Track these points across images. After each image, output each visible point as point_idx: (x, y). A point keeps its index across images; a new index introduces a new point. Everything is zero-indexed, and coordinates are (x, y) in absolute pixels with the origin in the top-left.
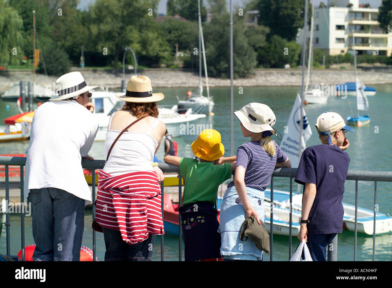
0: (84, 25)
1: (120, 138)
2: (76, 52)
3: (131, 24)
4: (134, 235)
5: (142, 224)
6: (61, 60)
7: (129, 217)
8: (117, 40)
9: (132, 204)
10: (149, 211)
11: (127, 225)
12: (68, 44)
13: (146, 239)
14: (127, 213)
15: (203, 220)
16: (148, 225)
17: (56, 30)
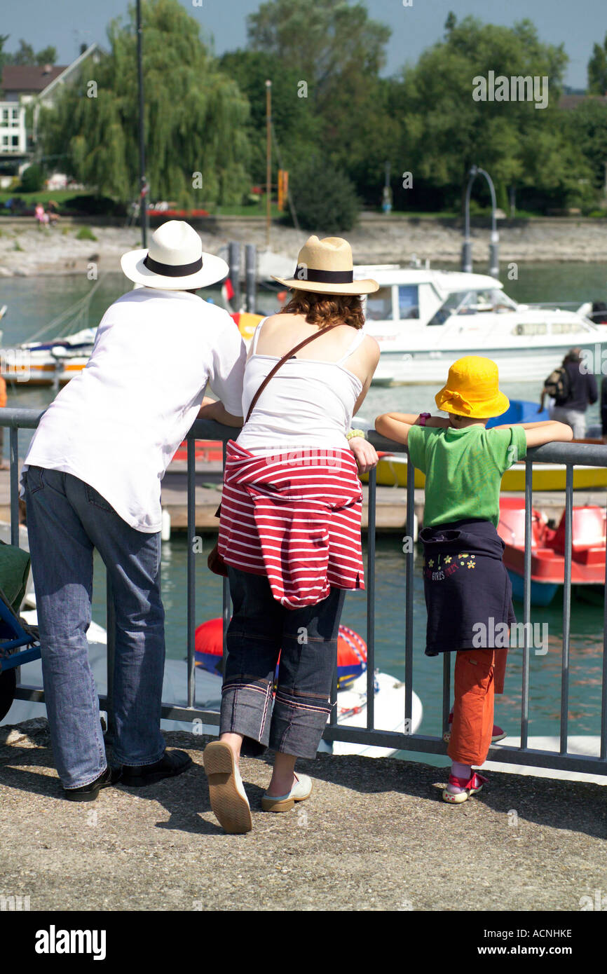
0: (393, 115)
1: (278, 373)
2: (373, 177)
3: (500, 114)
4: (299, 588)
5: (315, 564)
6: (336, 195)
7: (288, 549)
8: (467, 150)
9: (295, 520)
10: (332, 538)
11: (284, 566)
12: (354, 158)
13: (324, 598)
14: (285, 540)
15: (471, 561)
16: (331, 567)
17: (331, 126)
